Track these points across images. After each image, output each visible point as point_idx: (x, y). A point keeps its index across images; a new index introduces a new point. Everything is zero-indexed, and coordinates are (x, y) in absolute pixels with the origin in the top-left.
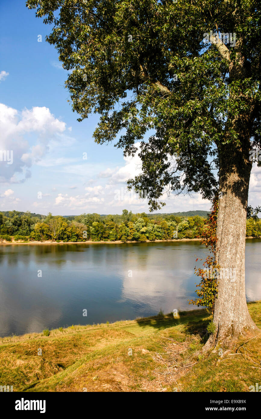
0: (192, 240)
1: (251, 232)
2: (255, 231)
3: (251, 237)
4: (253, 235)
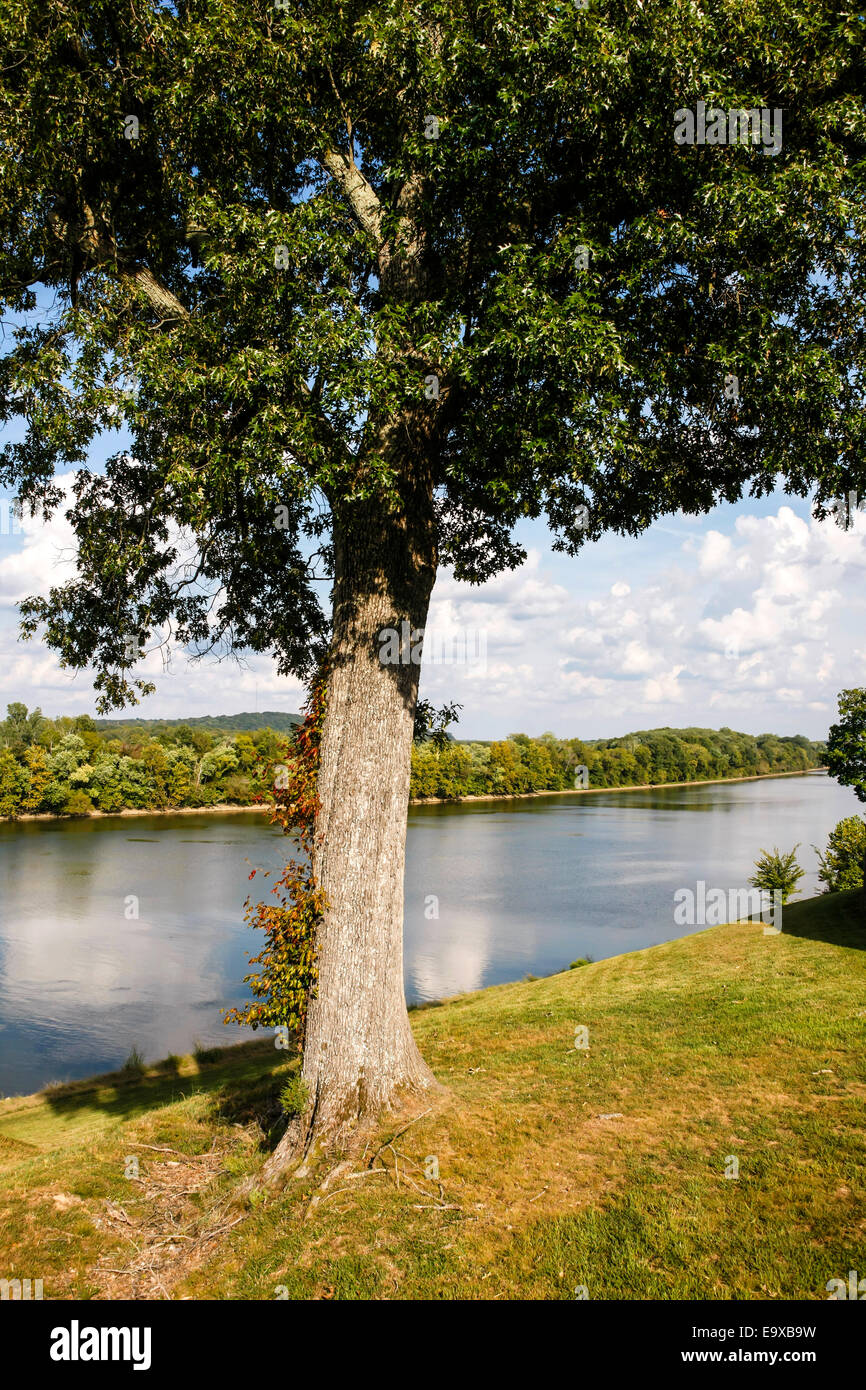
0: (247, 808)
1: (433, 782)
2: (446, 781)
3: (435, 800)
4: (440, 794)
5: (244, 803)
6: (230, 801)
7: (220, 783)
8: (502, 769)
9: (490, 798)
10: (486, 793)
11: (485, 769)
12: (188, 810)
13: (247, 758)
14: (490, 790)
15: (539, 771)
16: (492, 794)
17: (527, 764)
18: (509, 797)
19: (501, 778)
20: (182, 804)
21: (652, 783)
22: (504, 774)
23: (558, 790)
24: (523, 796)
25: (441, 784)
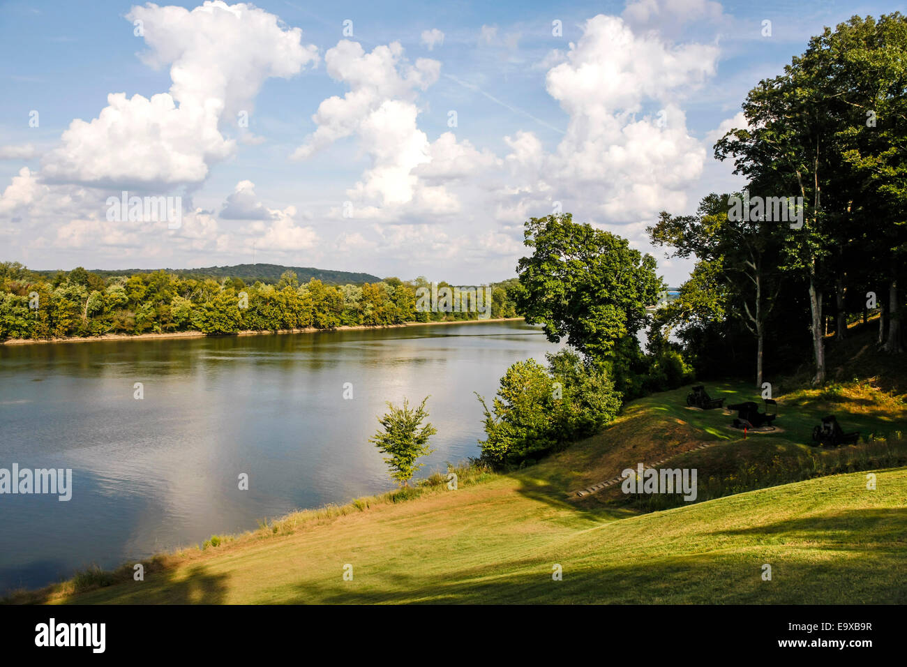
0: (135, 337)
1: (308, 315)
2: (320, 314)
3: (313, 330)
4: (316, 325)
5: (131, 333)
6: (119, 331)
7: (109, 316)
8: (371, 305)
9: (362, 328)
10: (358, 323)
11: (357, 305)
12: (77, 339)
13: (137, 295)
14: (362, 322)
15: (403, 307)
16: (364, 324)
17: (395, 301)
18: (379, 327)
19: (370, 312)
20: (69, 333)
21: (506, 317)
22: (373, 309)
23: (425, 321)
24: (390, 326)
25: (316, 317)
